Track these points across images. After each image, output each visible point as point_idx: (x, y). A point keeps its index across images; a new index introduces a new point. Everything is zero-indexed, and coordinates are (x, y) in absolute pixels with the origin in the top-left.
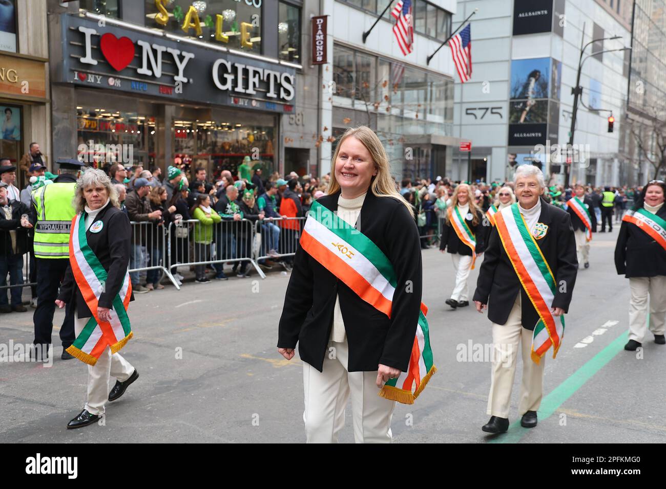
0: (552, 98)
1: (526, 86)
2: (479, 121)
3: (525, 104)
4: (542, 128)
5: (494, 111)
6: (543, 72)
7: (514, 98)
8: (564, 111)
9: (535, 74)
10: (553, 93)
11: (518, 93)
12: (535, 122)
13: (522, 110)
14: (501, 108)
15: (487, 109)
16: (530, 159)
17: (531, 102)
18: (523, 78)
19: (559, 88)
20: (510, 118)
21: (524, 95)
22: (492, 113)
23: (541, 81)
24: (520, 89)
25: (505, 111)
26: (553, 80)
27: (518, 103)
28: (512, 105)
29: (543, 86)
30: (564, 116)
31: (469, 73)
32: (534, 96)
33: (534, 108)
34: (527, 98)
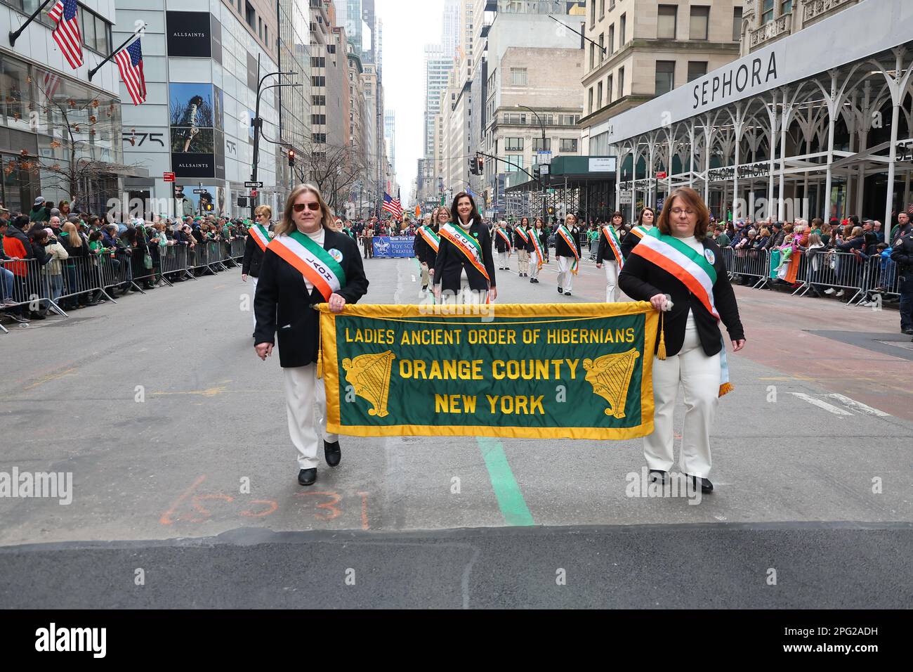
0: (216, 127)
1: (188, 113)
2: (136, 148)
3: (188, 132)
4: (209, 159)
5: (153, 137)
6: (205, 99)
7: (176, 125)
8: (228, 141)
9: (196, 100)
10: (217, 123)
11: (179, 119)
12: (201, 152)
13: (186, 138)
14: (162, 135)
15: (146, 135)
16: (200, 191)
17: (194, 130)
18: (184, 104)
19: (222, 117)
20: (172, 146)
21: (186, 122)
22: (151, 140)
23: (204, 109)
24: (182, 116)
25: (166, 138)
26: (216, 108)
27: (181, 131)
28: (173, 132)
29: (206, 114)
30: (228, 146)
31: (143, 94)
32: (197, 124)
33: (198, 137)
34: (190, 125)
